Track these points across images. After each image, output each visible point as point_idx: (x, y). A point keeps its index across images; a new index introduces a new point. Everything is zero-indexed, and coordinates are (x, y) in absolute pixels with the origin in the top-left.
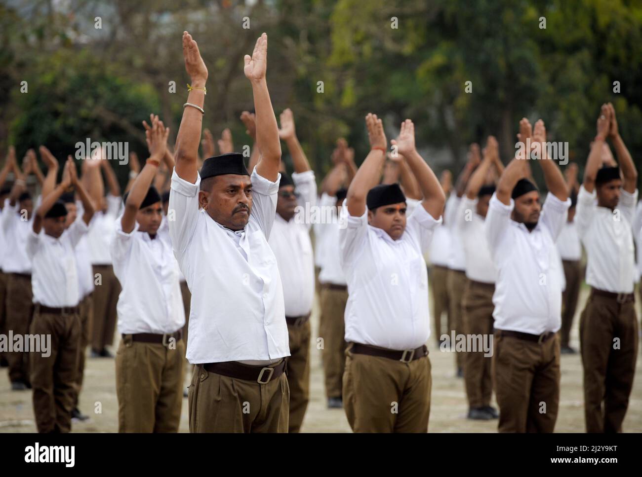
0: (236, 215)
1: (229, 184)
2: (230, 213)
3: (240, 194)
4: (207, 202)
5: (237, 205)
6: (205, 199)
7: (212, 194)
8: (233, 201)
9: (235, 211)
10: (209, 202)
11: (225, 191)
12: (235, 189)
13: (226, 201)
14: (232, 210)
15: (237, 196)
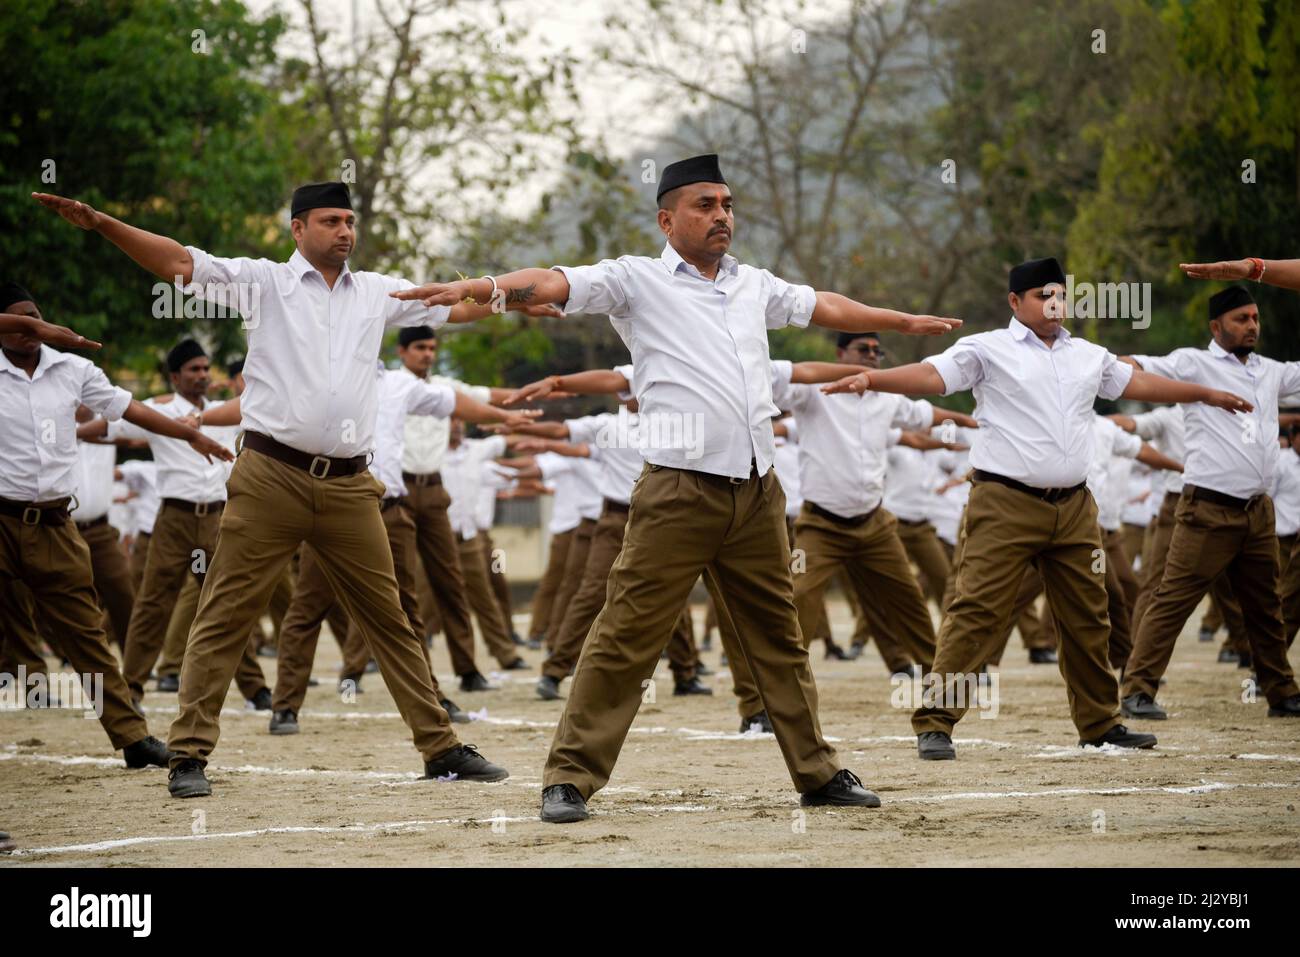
0: (711, 238)
1: (700, 196)
2: (704, 236)
3: (717, 209)
4: (670, 224)
5: (712, 225)
6: (667, 221)
7: (678, 212)
8: (707, 220)
9: (711, 233)
10: (674, 225)
11: (695, 206)
12: (708, 204)
13: (698, 220)
14: (707, 231)
15: (714, 212)
